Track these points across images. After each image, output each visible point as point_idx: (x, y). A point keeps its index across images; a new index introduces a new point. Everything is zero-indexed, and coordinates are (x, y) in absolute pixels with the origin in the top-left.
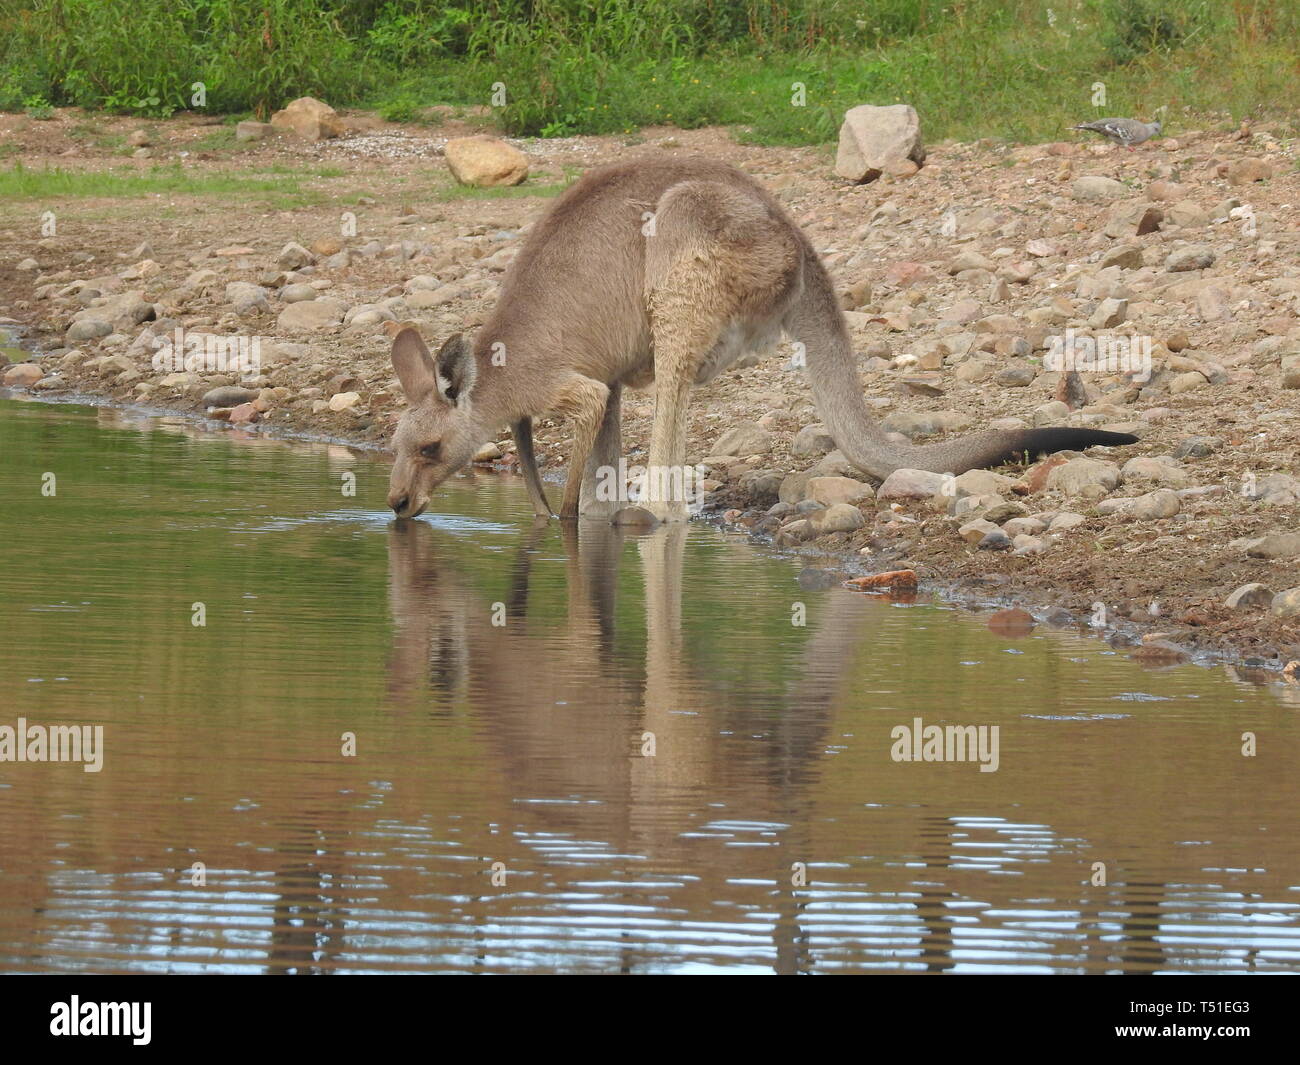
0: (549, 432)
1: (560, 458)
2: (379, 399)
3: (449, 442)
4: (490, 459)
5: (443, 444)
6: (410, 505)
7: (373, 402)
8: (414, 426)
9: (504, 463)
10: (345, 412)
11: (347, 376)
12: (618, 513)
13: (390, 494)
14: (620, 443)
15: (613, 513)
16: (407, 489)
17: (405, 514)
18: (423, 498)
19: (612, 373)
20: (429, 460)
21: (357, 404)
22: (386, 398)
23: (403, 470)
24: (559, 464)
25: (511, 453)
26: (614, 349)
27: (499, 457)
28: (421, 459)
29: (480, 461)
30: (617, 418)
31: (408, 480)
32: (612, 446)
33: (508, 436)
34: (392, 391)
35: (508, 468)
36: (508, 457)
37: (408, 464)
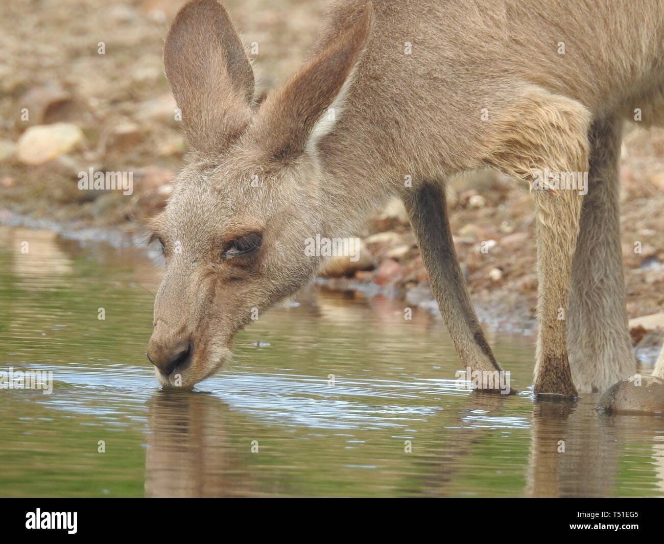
0: (472, 220)
1: (496, 274)
2: (122, 142)
3: (278, 235)
4: (350, 272)
5: (267, 239)
6: (195, 359)
7: (109, 148)
8: (209, 198)
9: (380, 281)
10: (51, 166)
11: (55, 92)
12: (615, 389)
13: (156, 336)
14: (618, 248)
15: (604, 388)
16: (191, 328)
17: (178, 381)
18: (219, 351)
19: (604, 96)
20: (237, 272)
21: (76, 151)
22: (136, 139)
23: (183, 288)
24: (493, 285)
25: (396, 259)
26: (610, 47)
27: (370, 268)
28: (222, 267)
29: (332, 274)
30: (612, 196)
31: (194, 307)
32: (602, 254)
33: (391, 224)
34: (149, 125)
35: (389, 291)
36: (387, 269)
37: (195, 277)
